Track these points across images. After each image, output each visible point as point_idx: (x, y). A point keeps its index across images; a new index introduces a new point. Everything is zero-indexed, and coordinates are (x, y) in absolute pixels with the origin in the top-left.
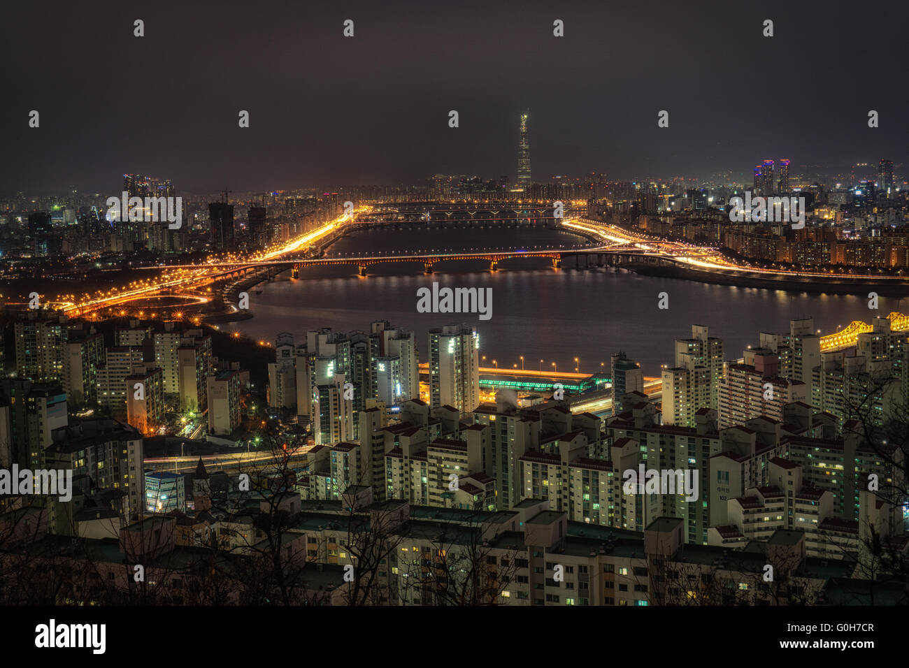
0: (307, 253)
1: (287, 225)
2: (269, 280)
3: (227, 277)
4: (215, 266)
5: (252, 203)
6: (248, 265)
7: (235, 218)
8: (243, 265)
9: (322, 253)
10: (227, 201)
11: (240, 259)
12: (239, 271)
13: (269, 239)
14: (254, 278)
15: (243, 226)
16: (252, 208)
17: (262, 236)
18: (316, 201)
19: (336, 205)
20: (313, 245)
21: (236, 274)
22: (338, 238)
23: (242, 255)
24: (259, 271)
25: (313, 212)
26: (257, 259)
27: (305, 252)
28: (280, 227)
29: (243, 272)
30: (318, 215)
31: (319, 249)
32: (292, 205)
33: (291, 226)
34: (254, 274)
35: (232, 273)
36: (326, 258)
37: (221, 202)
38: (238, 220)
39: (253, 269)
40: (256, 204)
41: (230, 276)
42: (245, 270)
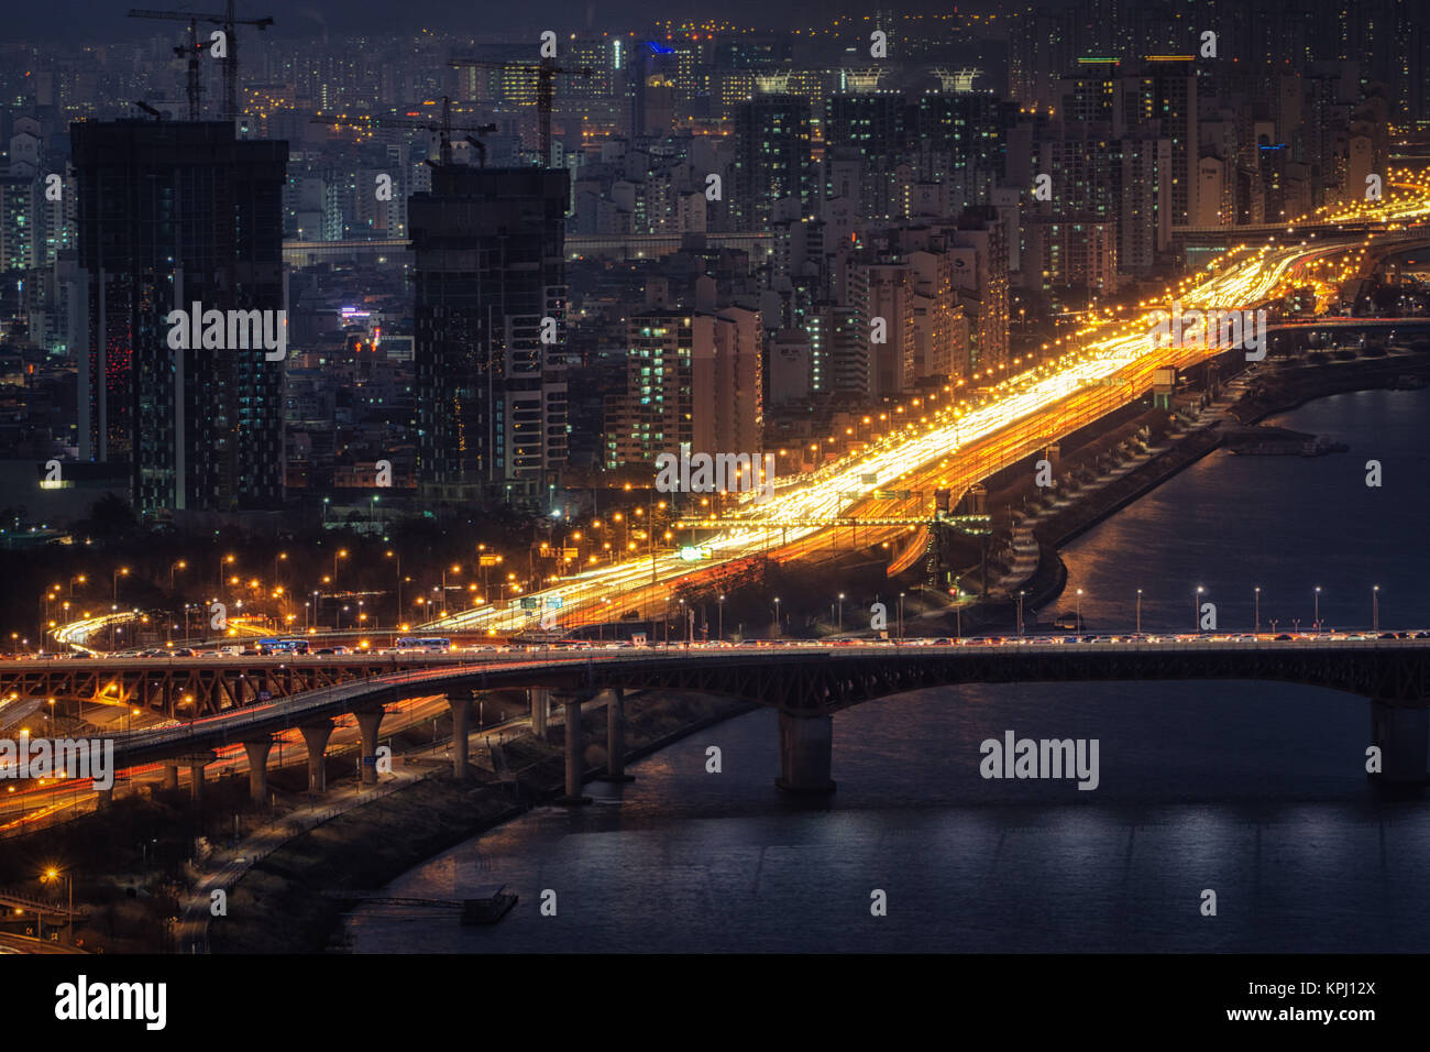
0: (917, 571)
1: (749, 330)
2: (578, 802)
3: (213, 770)
4: (107, 673)
5: (443, 129)
6: (394, 666)
7: (295, 254)
8: (357, 670)
9: (1049, 580)
10: (232, 106)
11: (328, 614)
12: (317, 722)
13: (588, 442)
14: (442, 779)
15: (360, 327)
16: (445, 172)
17: (527, 412)
18: (1007, 115)
19: (1180, 166)
20: (965, 506)
21: (292, 746)
22: (1197, 445)
23: (345, 580)
24: (491, 722)
25: (979, 216)
26: (486, 617)
27: (898, 566)
28: (685, 338)
29: (349, 726)
30: (1017, 245)
31: (1024, 548)
32: (794, 149)
33: (783, 338)
34: (447, 753)
35: (258, 736)
36: (1075, 622)
37: (176, 110)
38: (318, 270)
39: (437, 704)
40: (479, 135)
41: (236, 757)
42: (370, 707)
